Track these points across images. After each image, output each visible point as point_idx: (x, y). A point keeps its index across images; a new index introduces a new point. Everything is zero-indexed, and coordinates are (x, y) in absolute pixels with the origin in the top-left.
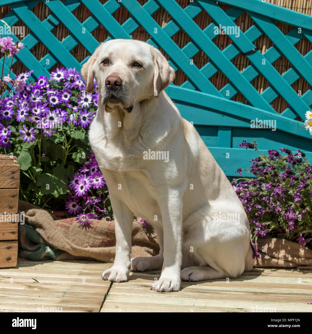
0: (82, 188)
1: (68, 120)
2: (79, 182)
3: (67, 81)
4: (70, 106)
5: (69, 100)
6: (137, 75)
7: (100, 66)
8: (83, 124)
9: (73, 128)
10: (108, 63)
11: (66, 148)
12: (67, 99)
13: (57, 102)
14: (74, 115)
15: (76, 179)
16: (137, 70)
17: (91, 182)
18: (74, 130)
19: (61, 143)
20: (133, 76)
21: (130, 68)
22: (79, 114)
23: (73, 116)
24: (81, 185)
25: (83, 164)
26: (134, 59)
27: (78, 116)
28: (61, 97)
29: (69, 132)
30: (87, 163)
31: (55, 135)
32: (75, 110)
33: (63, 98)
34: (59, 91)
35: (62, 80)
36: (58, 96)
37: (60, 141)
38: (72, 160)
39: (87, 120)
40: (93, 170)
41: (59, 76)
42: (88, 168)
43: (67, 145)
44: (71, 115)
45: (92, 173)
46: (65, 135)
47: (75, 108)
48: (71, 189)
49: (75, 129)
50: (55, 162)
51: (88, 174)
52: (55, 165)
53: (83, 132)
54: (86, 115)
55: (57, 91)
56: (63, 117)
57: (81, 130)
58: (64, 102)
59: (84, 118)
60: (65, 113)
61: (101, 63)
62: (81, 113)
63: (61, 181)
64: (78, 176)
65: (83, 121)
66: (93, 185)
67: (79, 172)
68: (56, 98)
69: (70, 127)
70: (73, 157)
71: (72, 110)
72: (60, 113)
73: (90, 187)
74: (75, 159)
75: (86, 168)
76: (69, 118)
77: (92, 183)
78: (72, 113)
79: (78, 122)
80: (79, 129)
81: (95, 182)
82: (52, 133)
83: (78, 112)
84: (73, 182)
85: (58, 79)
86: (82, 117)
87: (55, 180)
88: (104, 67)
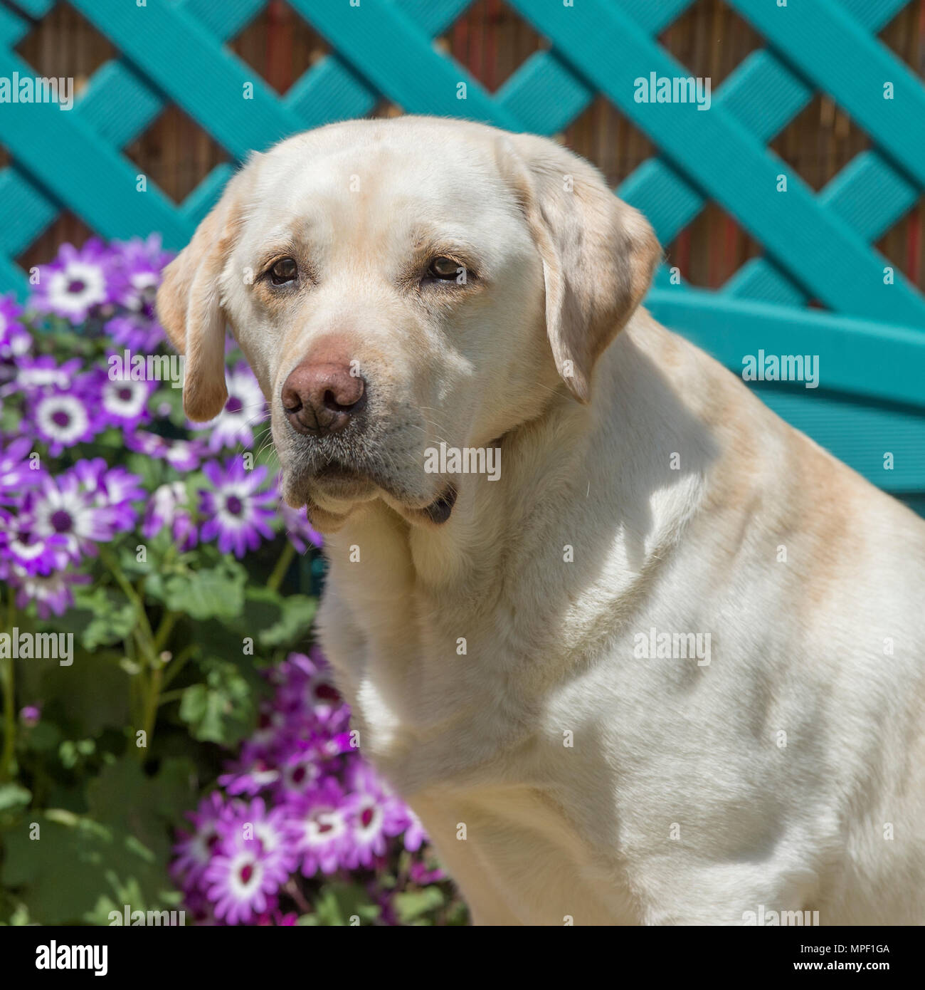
0: (246, 874)
1: (148, 517)
2: (228, 846)
3: (121, 310)
4: (151, 443)
5: (145, 413)
6: (451, 323)
7: (253, 296)
8: (231, 537)
9: (174, 562)
10: (294, 277)
11: (148, 670)
12: (130, 410)
13: (78, 427)
14: (180, 488)
15: (207, 828)
16: (449, 299)
17: (293, 838)
18: (180, 568)
19: (119, 646)
20: (433, 336)
21: (413, 295)
22: (202, 481)
23: (174, 495)
24: (241, 858)
25: (242, 745)
26: (424, 246)
27: (203, 493)
28: (98, 399)
29: (153, 584)
30: (262, 739)
31: (82, 602)
32: (177, 464)
33: (113, 405)
34: (84, 367)
35: (94, 311)
36: (82, 396)
37: (110, 634)
38: (183, 730)
39: (249, 513)
40: (299, 775)
41: (76, 287)
42: (268, 766)
43: (149, 651)
44: (163, 495)
45: (294, 792)
46: (136, 601)
47: (179, 454)
48: (188, 882)
49: (190, 566)
50: (87, 747)
51: (271, 798)
52: (92, 766)
53: (230, 576)
54: (242, 489)
55: (74, 367)
56: (120, 506)
57: (220, 570)
58: (120, 424)
59: (234, 505)
60: (128, 482)
61: (259, 278)
62: (217, 480)
63: (133, 844)
64: (216, 814)
65: (228, 523)
66: (302, 856)
67: (223, 789)
68: (72, 406)
69: (159, 558)
70: (189, 712)
71: (165, 463)
72: (102, 487)
73: (290, 864)
74: (201, 722)
75: (258, 764)
76: (151, 507)
77: (301, 845)
78: (162, 482)
79: (200, 524)
80: (209, 563)
81: (313, 837)
82: (69, 596)
83: (198, 470)
84: (197, 849)
85: (75, 305)
86: (219, 501)
87: (94, 843)
88: (277, 303)
